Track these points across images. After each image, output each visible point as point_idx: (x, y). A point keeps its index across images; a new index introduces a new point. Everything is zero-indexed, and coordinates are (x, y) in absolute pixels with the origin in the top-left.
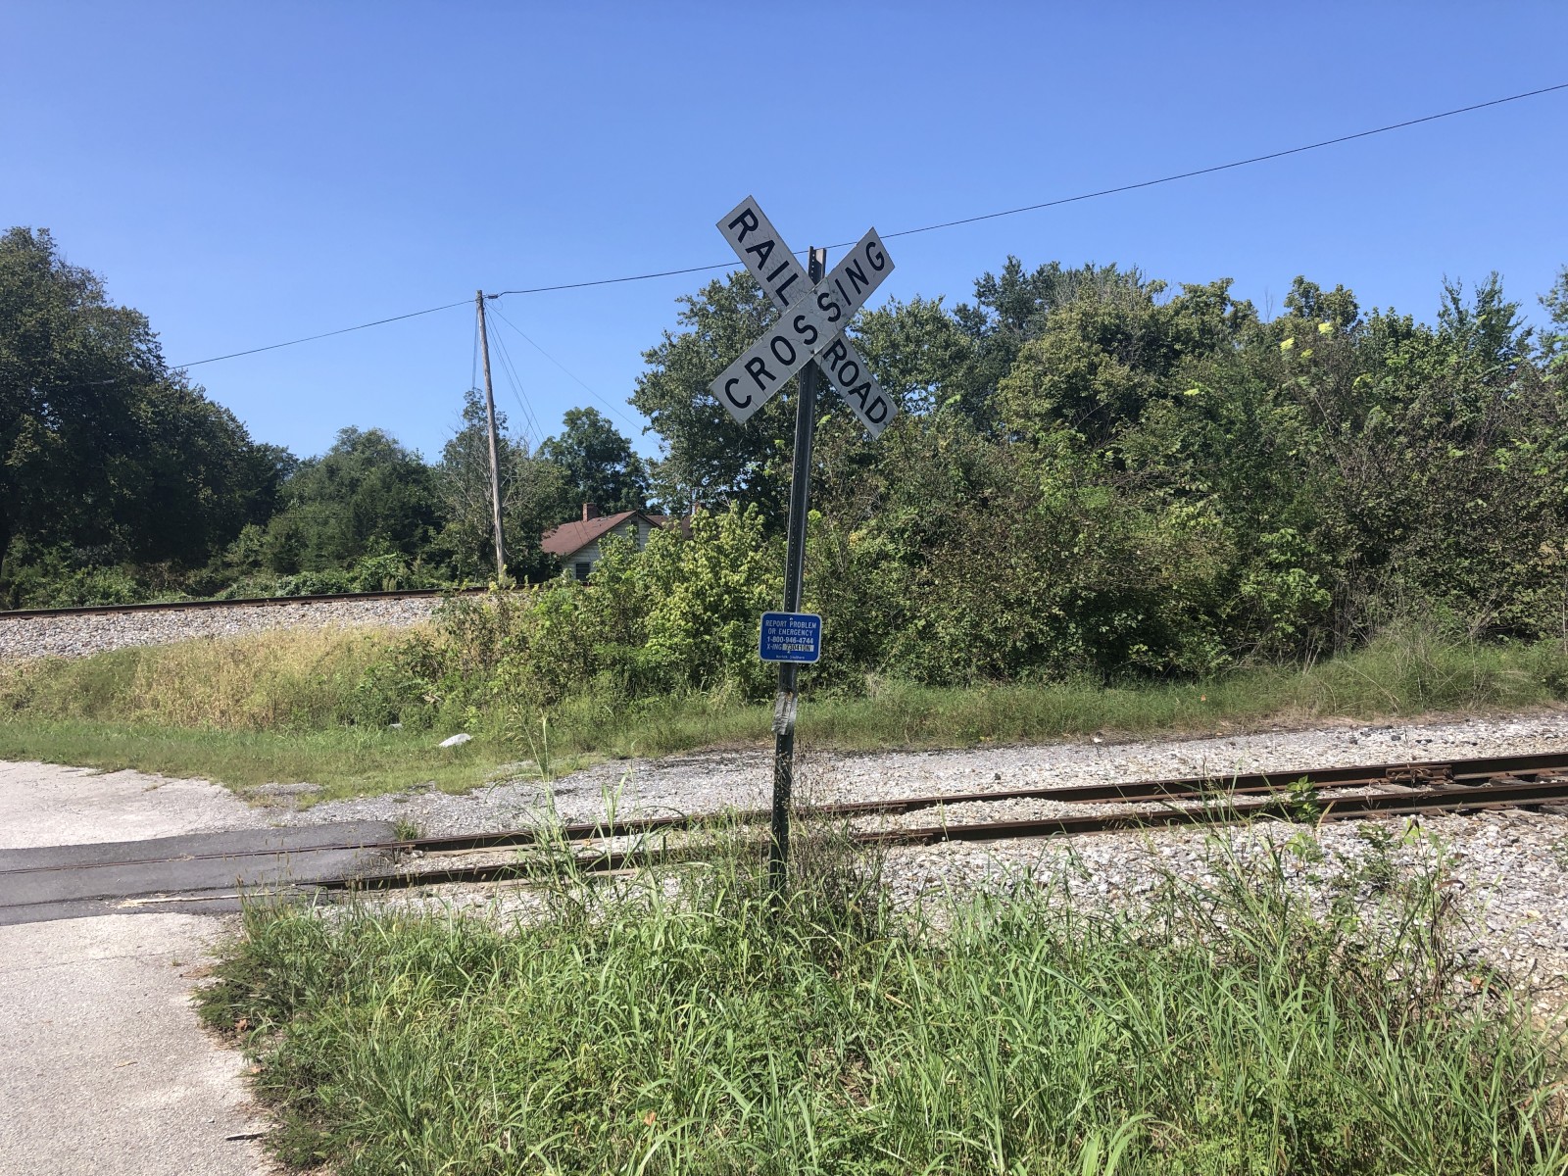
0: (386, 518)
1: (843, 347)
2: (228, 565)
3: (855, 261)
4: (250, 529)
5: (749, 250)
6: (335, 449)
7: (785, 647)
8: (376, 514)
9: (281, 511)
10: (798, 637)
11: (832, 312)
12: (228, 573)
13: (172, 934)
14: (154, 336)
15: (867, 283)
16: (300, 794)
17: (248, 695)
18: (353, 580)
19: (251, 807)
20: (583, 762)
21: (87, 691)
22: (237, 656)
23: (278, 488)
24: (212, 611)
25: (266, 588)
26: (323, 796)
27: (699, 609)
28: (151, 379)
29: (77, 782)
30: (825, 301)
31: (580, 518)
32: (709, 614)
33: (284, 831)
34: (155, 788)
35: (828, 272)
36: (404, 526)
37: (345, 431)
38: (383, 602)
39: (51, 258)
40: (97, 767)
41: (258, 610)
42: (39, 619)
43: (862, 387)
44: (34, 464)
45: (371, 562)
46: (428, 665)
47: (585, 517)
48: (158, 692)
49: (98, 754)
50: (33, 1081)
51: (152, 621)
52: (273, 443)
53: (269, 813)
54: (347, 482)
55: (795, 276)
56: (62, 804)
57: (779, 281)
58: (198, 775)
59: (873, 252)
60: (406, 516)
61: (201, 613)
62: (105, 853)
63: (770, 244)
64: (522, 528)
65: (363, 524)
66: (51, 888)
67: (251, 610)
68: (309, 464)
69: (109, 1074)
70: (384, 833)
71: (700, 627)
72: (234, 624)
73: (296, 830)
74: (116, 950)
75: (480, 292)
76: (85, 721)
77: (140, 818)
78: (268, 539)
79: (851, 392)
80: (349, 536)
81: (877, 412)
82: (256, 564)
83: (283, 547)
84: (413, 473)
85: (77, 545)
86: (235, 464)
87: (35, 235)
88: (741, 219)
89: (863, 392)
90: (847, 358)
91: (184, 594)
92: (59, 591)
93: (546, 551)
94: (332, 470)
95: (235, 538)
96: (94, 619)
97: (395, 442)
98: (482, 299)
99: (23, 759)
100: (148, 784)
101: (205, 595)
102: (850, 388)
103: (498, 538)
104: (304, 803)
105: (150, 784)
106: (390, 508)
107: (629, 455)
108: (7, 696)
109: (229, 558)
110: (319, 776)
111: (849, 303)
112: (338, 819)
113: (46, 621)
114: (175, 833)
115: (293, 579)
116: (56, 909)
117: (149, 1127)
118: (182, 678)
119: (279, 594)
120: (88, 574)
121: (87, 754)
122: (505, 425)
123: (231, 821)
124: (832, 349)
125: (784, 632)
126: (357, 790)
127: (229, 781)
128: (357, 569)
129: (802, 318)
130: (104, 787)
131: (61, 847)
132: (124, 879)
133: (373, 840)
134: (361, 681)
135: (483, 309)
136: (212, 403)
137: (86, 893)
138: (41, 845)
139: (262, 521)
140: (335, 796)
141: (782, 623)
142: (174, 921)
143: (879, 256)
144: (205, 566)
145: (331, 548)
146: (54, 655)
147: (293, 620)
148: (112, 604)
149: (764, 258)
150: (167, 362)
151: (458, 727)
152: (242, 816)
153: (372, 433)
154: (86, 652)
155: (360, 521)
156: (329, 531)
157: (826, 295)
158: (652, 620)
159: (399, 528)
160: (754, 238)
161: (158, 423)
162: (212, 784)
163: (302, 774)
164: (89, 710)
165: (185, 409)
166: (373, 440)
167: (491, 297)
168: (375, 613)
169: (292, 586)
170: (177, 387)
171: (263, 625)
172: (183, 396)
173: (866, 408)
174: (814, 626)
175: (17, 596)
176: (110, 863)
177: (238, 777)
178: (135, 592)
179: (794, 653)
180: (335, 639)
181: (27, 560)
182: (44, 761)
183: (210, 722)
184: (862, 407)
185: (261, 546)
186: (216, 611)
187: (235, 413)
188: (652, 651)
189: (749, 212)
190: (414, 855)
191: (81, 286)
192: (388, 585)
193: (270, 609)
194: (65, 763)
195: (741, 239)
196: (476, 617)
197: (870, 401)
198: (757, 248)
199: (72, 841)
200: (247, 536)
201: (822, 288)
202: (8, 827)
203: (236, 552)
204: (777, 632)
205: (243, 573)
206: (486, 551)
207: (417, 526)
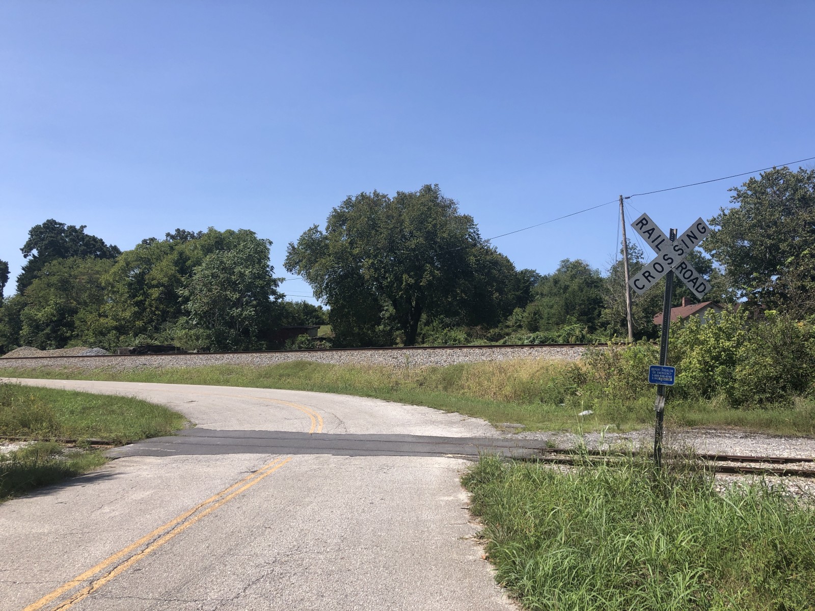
0: (580, 305)
1: (685, 264)
2: (508, 327)
3: (691, 231)
4: (517, 310)
5: (644, 233)
6: (559, 270)
7: (659, 379)
8: (575, 303)
9: (532, 301)
10: (665, 375)
11: (680, 252)
12: (507, 330)
13: (459, 464)
14: (476, 225)
15: (697, 239)
16: (517, 428)
17: (505, 386)
18: (559, 336)
19: (497, 431)
20: (638, 427)
21: (445, 380)
22: (502, 370)
23: (531, 290)
24: (493, 349)
25: (520, 339)
26: (524, 429)
27: (708, 359)
28: (475, 245)
29: (438, 415)
30: (677, 248)
31: (681, 305)
32: (713, 361)
33: (506, 440)
34: (464, 420)
35: (678, 237)
36: (589, 309)
37: (563, 261)
38: (565, 349)
39: (439, 196)
40: (446, 410)
41: (512, 350)
42: (429, 350)
43: (694, 279)
44: (430, 283)
45: (567, 328)
46: (580, 378)
47: (683, 305)
48: (471, 383)
49: (446, 406)
50: (416, 491)
51: (470, 353)
52: (530, 268)
53: (503, 433)
54: (563, 287)
55: (664, 240)
56: (433, 422)
57: (656, 242)
58: (480, 417)
59: (700, 227)
60: (590, 304)
61: (489, 351)
62: (444, 440)
63: (653, 229)
64: (643, 312)
65: (569, 308)
66: (427, 448)
67: (509, 350)
68: (545, 278)
69: (435, 492)
70: (543, 445)
71: (707, 368)
72: (501, 356)
73: (511, 440)
74: (442, 466)
75: (621, 196)
76: (443, 393)
77: (457, 430)
78: (525, 314)
79: (689, 282)
80: (562, 314)
81: (701, 289)
82: (520, 326)
83: (532, 318)
84: (593, 282)
85: (446, 317)
86: (509, 282)
87: (433, 187)
88: (641, 222)
89: (694, 281)
90: (687, 269)
91: (485, 341)
92: (438, 338)
93: (656, 324)
94: (556, 281)
95: (511, 314)
96: (449, 351)
97: (587, 265)
98: (622, 199)
99: (421, 405)
100: (462, 418)
101: (496, 341)
102: (689, 280)
103: (629, 318)
104: (517, 432)
105: (463, 418)
106: (582, 300)
107: (712, 270)
108: (417, 380)
109: (509, 323)
110: (525, 422)
111: (688, 248)
112: (528, 438)
113: (432, 351)
114: (468, 436)
115: (532, 335)
116: (427, 454)
117: (443, 504)
118: (480, 378)
119: (526, 342)
120: (449, 331)
121: (442, 405)
122: (642, 256)
123: (488, 435)
124: (681, 265)
125: (659, 373)
126: (538, 429)
127: (491, 420)
128: (562, 331)
129: (667, 255)
130: (447, 418)
131: (431, 436)
132: (449, 449)
133: (538, 447)
134: (550, 384)
135: (623, 204)
136: (500, 254)
137: (437, 451)
138: (425, 435)
139: (523, 306)
140: (529, 430)
141: (658, 370)
142: (461, 461)
143: (704, 228)
144: (497, 327)
145: (554, 319)
146: (434, 365)
147: (526, 355)
148: (457, 345)
149: (650, 235)
150: (481, 236)
151: (587, 407)
152: (494, 433)
153: (577, 262)
154: (445, 364)
155: (567, 306)
156: (553, 311)
157: (677, 246)
158: (683, 363)
159: (586, 310)
160: (645, 228)
161: (477, 265)
162: (485, 421)
163: (519, 421)
164: (445, 388)
165: (488, 258)
166: (577, 264)
167: (626, 198)
168: (562, 353)
169: (531, 339)
170: (486, 248)
171: (513, 357)
172: (488, 252)
173: (695, 288)
174: (672, 371)
175: (423, 339)
176: (446, 443)
177: (494, 419)
178: (466, 339)
179: (664, 381)
180: (541, 364)
181: (427, 323)
182: (428, 407)
183: (489, 397)
184: (694, 287)
185: (522, 318)
186: (495, 349)
187: (509, 258)
188: (682, 378)
189: (644, 219)
190: (553, 454)
191: (449, 206)
192: (572, 340)
193: (517, 349)
194: (435, 408)
195: (641, 229)
196: (602, 358)
197: (698, 284)
198: (648, 231)
199: (434, 435)
200: (516, 313)
201: (675, 243)
202: (415, 428)
203: (511, 321)
204: (656, 373)
205: (514, 331)
206: (624, 323)
207: (596, 309)
